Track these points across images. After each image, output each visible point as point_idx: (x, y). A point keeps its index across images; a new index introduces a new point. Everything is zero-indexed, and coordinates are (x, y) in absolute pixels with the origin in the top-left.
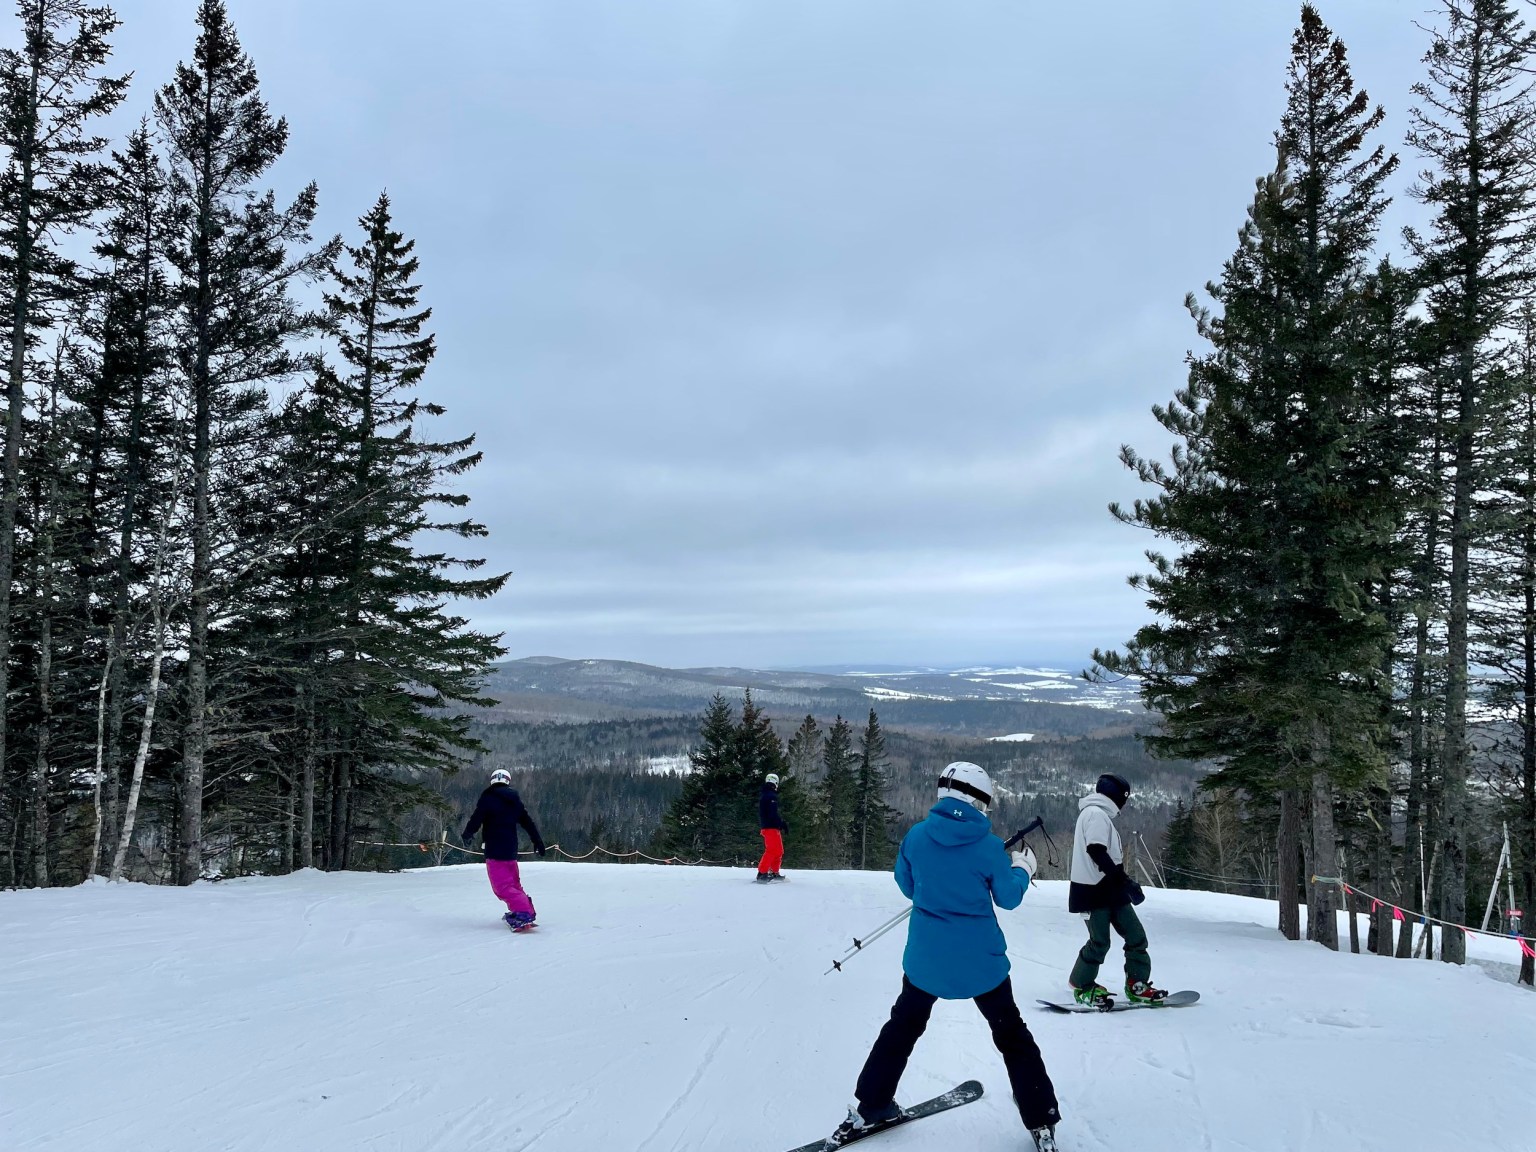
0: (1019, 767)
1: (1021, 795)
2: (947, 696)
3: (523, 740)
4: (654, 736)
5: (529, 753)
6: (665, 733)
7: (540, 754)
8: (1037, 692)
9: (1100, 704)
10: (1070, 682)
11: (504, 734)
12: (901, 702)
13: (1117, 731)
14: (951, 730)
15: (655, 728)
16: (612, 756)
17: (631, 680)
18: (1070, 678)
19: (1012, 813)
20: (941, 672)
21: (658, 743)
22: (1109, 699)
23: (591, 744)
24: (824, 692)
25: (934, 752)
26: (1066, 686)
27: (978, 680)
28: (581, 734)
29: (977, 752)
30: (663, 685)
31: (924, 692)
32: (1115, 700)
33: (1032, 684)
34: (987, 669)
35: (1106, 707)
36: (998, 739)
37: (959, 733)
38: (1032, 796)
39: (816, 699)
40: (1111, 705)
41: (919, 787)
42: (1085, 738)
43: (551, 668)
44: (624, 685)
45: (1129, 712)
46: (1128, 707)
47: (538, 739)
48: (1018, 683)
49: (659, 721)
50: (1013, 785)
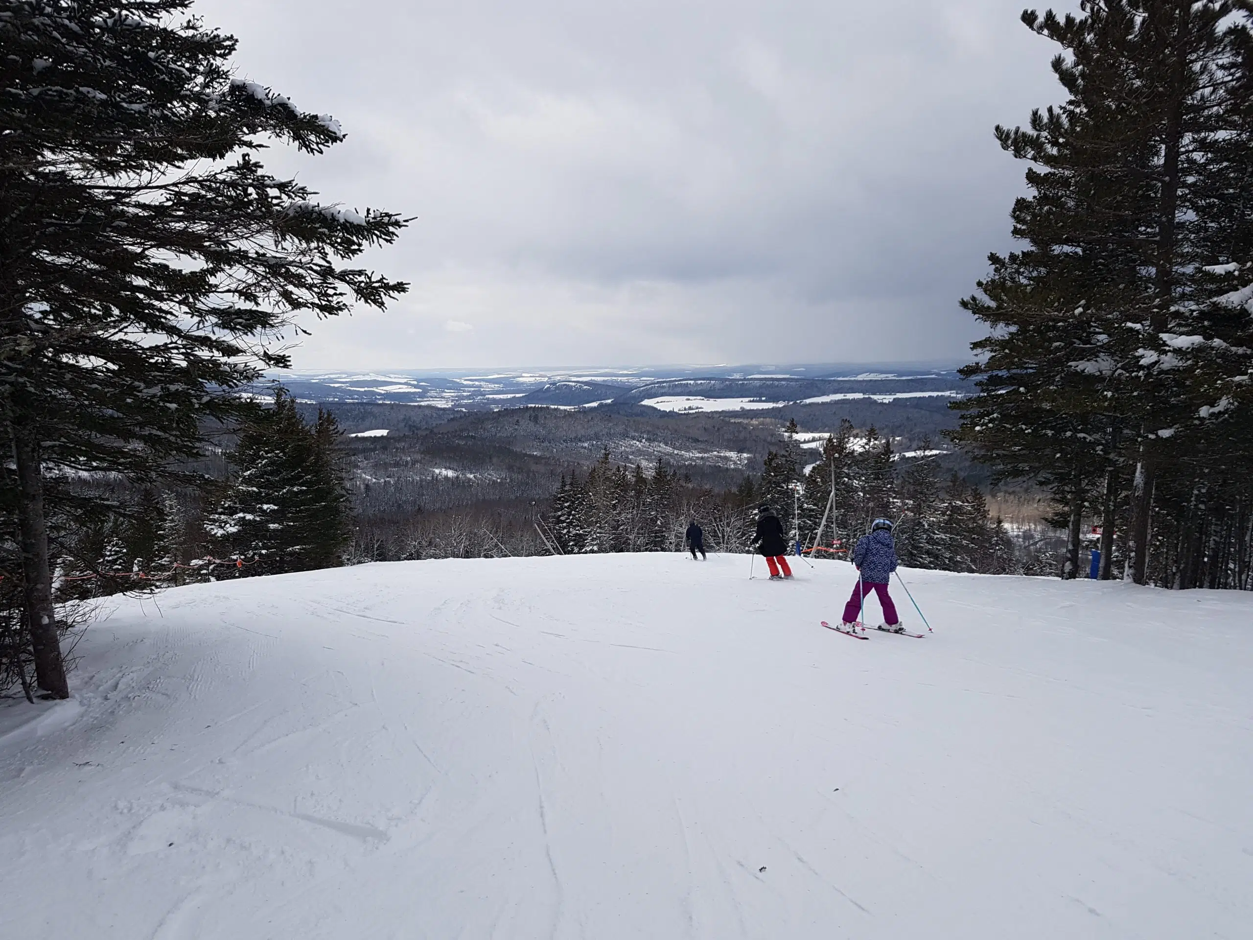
2: (310, 399)
10: (415, 386)
18: (415, 383)
20: (303, 379)
22: (447, 399)
26: (413, 390)
32: (452, 401)
35: (446, 406)
36: (360, 435)
40: (450, 405)
45: (464, 410)
46: (462, 406)
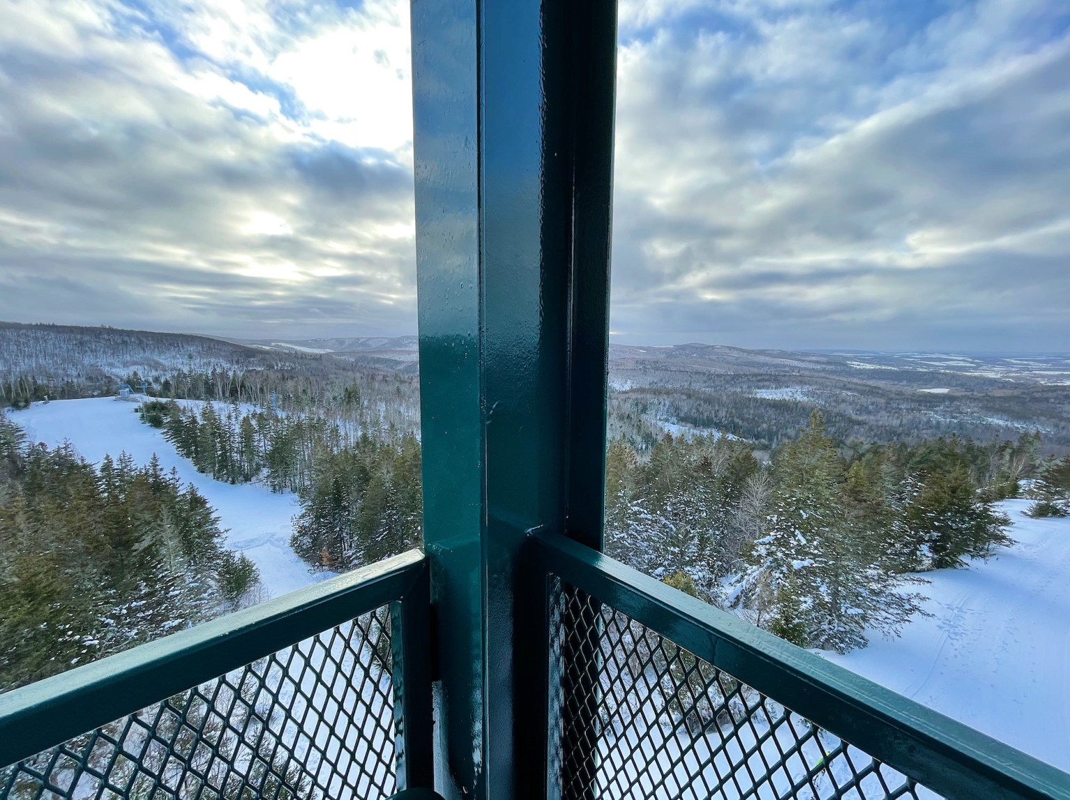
0: (948, 407)
1: (948, 420)
3: (705, 378)
4: (759, 381)
5: (707, 384)
6: (764, 380)
7: (713, 384)
8: (948, 367)
9: (991, 375)
11: (697, 376)
12: (869, 370)
13: (1008, 392)
14: (897, 384)
15: (759, 378)
16: (741, 387)
17: (735, 354)
19: (942, 429)
21: (761, 384)
23: (733, 382)
24: (829, 363)
25: (897, 397)
27: (911, 359)
28: (728, 378)
29: (921, 398)
30: (750, 357)
31: (880, 364)
33: (947, 363)
34: (916, 354)
37: (903, 386)
38: (955, 421)
39: (824, 366)
41: (890, 412)
42: (987, 395)
43: (701, 348)
44: (732, 356)
47: (711, 378)
48: (937, 361)
49: (761, 375)
50: (944, 415)
